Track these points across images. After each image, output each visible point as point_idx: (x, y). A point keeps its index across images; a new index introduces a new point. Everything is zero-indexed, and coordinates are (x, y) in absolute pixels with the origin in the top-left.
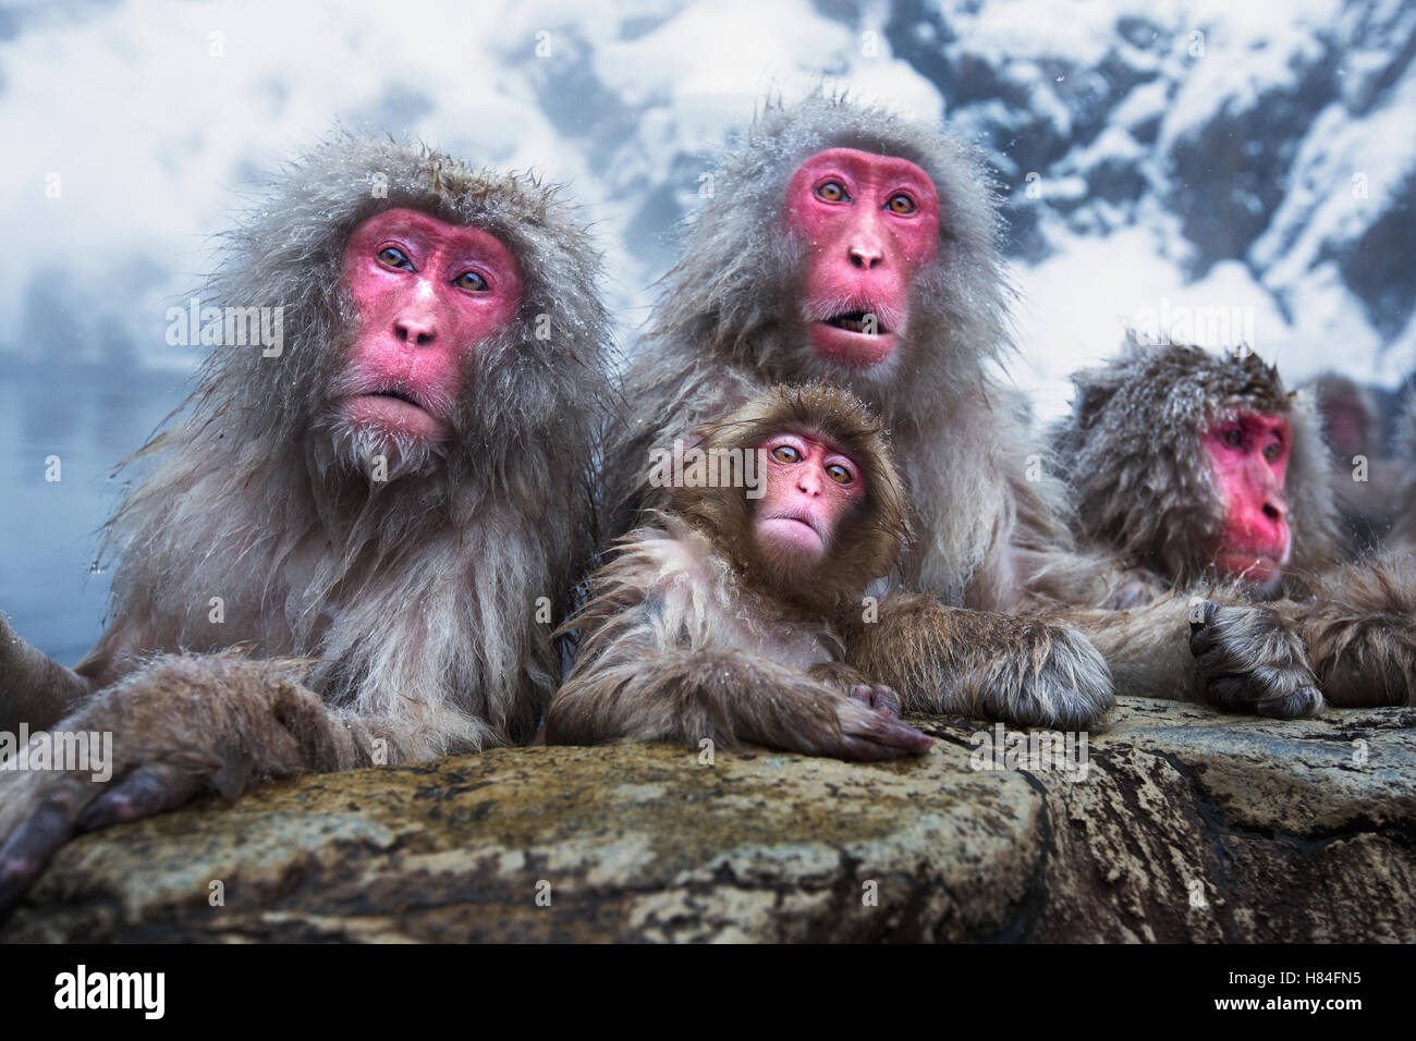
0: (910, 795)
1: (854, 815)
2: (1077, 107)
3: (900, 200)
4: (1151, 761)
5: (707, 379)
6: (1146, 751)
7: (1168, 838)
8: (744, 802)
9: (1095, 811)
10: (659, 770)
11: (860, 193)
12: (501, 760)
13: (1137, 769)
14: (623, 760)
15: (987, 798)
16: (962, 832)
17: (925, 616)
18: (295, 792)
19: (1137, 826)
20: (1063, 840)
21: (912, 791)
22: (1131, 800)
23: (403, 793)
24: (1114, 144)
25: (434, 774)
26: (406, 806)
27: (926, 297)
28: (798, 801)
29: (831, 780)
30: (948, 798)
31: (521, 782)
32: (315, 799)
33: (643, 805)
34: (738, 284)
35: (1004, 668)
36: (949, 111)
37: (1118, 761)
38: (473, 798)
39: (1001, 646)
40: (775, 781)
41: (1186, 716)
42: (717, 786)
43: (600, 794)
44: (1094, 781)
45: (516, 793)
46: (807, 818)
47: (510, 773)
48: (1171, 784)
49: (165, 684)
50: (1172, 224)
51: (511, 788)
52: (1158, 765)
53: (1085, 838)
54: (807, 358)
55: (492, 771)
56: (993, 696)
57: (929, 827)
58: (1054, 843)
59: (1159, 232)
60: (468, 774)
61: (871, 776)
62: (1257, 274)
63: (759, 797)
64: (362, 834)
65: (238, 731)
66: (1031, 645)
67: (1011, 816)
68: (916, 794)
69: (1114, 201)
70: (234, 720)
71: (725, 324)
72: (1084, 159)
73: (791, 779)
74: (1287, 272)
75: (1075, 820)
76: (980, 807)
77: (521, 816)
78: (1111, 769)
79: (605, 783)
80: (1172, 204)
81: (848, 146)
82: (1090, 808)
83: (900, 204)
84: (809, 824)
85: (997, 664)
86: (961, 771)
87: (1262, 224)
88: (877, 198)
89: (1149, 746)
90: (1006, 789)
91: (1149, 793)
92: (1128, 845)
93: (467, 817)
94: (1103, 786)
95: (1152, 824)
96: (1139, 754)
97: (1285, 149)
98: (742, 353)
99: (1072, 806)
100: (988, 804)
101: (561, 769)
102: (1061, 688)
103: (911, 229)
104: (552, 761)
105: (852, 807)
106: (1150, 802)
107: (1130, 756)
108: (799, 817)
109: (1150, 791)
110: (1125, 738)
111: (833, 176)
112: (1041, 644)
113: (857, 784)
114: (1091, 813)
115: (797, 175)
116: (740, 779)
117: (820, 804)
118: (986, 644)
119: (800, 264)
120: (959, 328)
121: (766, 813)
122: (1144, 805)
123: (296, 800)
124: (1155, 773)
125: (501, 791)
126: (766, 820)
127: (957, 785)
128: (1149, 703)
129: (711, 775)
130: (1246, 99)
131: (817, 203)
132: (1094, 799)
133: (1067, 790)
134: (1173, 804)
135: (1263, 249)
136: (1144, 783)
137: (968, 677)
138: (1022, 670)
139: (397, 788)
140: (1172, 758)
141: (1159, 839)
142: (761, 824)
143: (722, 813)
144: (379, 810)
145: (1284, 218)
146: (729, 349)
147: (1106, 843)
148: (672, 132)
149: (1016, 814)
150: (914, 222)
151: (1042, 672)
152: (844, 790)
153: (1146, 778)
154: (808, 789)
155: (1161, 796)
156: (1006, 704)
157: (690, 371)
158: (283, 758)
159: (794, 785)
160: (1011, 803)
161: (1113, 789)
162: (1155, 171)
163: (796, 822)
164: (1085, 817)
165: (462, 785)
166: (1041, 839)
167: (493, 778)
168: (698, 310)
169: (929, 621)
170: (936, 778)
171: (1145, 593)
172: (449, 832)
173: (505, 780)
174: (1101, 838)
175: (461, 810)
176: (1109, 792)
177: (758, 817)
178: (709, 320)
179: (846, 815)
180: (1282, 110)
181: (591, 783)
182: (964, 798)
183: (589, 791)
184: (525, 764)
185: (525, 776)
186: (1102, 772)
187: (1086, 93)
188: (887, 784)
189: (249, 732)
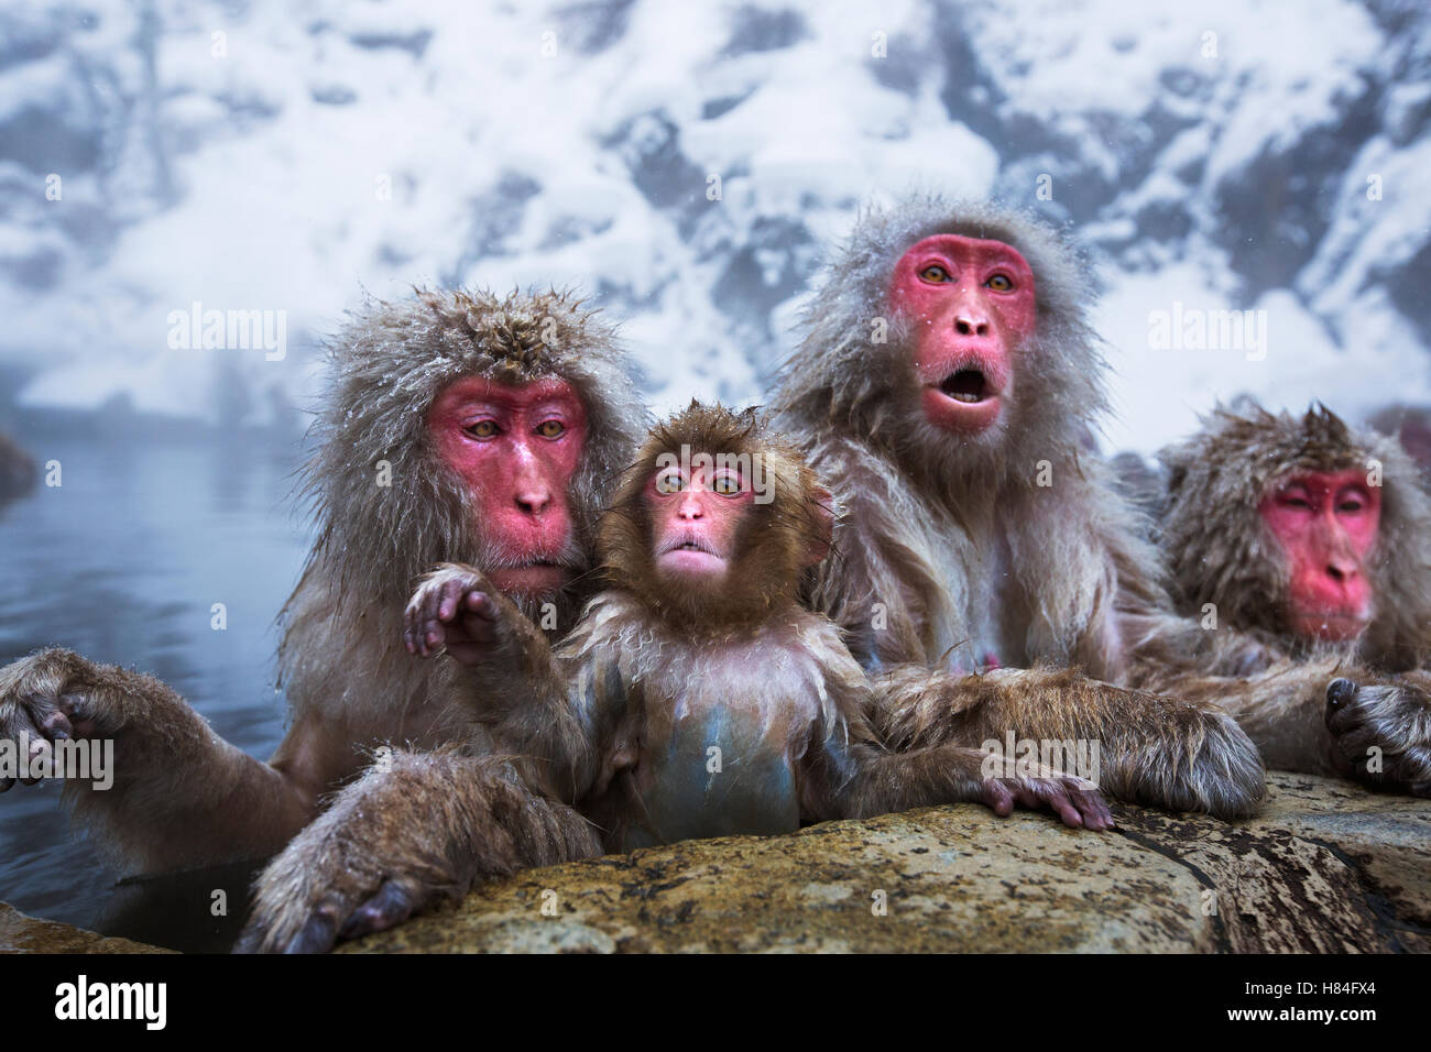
0: (1085, 895)
1: (1038, 920)
2: (1124, 154)
3: (999, 279)
4: (1313, 850)
5: (827, 452)
6: (1306, 840)
7: (1341, 933)
8: (929, 905)
9: (1263, 904)
10: (841, 865)
11: (961, 273)
12: (691, 854)
13: (1301, 860)
14: (804, 854)
15: (1161, 896)
16: (1146, 939)
17: (1073, 691)
18: (515, 890)
19: (1308, 921)
20: (1236, 937)
21: (1086, 891)
22: (1298, 894)
23: (611, 890)
24: (1161, 186)
25: (633, 870)
26: (617, 907)
27: (1029, 364)
28: (980, 903)
29: (1005, 878)
30: (1124, 898)
31: (714, 878)
32: (534, 897)
33: (832, 907)
34: (849, 355)
35: (1158, 756)
36: (1003, 167)
37: (1280, 850)
38: (675, 897)
39: (1154, 731)
40: (952, 878)
41: (1335, 795)
42: (899, 885)
43: (791, 893)
44: (1259, 872)
45: (713, 894)
46: (993, 924)
47: (703, 869)
48: (1336, 874)
49: (405, 787)
50: (1219, 258)
51: (707, 886)
52: (1321, 855)
53: (1257, 933)
54: (917, 422)
55: (686, 866)
56: (1147, 783)
57: (1115, 935)
58: (1229, 941)
59: (1206, 266)
60: (664, 869)
61: (1043, 873)
62: (1305, 301)
63: (942, 899)
64: (586, 944)
65: (466, 832)
66: (1185, 731)
67: (1187, 916)
68: (1091, 893)
69: (1163, 239)
70: (462, 821)
71: (838, 398)
72: (1133, 202)
73: (967, 876)
74: (1336, 297)
75: (1245, 915)
76: (1156, 908)
77: (722, 919)
78: (1273, 859)
79: (794, 881)
80: (1218, 239)
81: (947, 232)
82: (1258, 901)
83: (998, 283)
84: (996, 929)
85: (1151, 751)
86: (1127, 865)
87: (1308, 253)
88: (978, 276)
89: (1308, 833)
90: (1175, 885)
91: (1315, 884)
92: (1301, 941)
93: (673, 919)
94: (1268, 878)
95: (1322, 918)
96: (1300, 843)
97: (1328, 182)
98: (857, 425)
99: (1241, 900)
100: (1162, 904)
101: (749, 863)
102: (1216, 777)
103: (1012, 304)
104: (738, 854)
105: (1034, 911)
106: (1317, 894)
107: (1291, 846)
108: (985, 923)
109: (1315, 883)
110: (1281, 825)
111: (934, 260)
112: (1194, 730)
113: (1031, 882)
114: (1260, 907)
115: (902, 261)
116: (918, 876)
117: (1002, 907)
118: (1138, 727)
119: (909, 337)
120: (1060, 392)
121: (953, 918)
122: (1313, 898)
123: (517, 899)
124: (1318, 863)
125: (699, 890)
126: (954, 925)
127: (1127, 881)
128: (1293, 779)
129: (890, 872)
130: (1289, 137)
131: (922, 284)
132: (1261, 892)
133: (1233, 883)
134: (1341, 897)
135: (1311, 277)
136: (1309, 874)
137: (1121, 760)
138: (1176, 759)
139: (604, 886)
140: (1333, 846)
141: (1332, 934)
142: (950, 931)
143: (910, 916)
144: (594, 912)
145: (1331, 247)
146: (845, 422)
147: (1279, 938)
148: (751, 199)
149: (1191, 914)
150: (1012, 297)
151: (1196, 760)
152: (1022, 889)
153: (1310, 869)
154: (986, 888)
155: (1329, 888)
156: (1161, 791)
157: (812, 444)
158: (504, 856)
159: (971, 883)
160: (1184, 901)
161: (1279, 881)
162: (1202, 210)
163: (982, 928)
164: (1255, 912)
165: (663, 882)
166: (1216, 937)
167: (689, 874)
168: (812, 386)
169: (1077, 696)
170: (1105, 873)
171: (1265, 656)
172: (661, 937)
173: (699, 876)
174: (1273, 934)
175: (667, 910)
176: (1275, 884)
177: (946, 922)
178: (824, 394)
179: (1031, 919)
180: (1324, 146)
181: (780, 881)
182: (1139, 899)
183: (781, 890)
184: (714, 858)
185: (717, 871)
186: (1266, 863)
187: (1133, 142)
188: (1060, 881)
189: (474, 831)
